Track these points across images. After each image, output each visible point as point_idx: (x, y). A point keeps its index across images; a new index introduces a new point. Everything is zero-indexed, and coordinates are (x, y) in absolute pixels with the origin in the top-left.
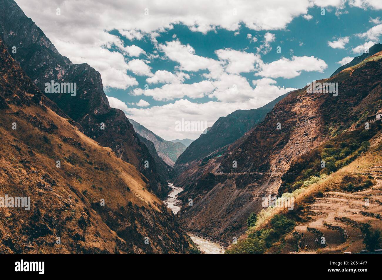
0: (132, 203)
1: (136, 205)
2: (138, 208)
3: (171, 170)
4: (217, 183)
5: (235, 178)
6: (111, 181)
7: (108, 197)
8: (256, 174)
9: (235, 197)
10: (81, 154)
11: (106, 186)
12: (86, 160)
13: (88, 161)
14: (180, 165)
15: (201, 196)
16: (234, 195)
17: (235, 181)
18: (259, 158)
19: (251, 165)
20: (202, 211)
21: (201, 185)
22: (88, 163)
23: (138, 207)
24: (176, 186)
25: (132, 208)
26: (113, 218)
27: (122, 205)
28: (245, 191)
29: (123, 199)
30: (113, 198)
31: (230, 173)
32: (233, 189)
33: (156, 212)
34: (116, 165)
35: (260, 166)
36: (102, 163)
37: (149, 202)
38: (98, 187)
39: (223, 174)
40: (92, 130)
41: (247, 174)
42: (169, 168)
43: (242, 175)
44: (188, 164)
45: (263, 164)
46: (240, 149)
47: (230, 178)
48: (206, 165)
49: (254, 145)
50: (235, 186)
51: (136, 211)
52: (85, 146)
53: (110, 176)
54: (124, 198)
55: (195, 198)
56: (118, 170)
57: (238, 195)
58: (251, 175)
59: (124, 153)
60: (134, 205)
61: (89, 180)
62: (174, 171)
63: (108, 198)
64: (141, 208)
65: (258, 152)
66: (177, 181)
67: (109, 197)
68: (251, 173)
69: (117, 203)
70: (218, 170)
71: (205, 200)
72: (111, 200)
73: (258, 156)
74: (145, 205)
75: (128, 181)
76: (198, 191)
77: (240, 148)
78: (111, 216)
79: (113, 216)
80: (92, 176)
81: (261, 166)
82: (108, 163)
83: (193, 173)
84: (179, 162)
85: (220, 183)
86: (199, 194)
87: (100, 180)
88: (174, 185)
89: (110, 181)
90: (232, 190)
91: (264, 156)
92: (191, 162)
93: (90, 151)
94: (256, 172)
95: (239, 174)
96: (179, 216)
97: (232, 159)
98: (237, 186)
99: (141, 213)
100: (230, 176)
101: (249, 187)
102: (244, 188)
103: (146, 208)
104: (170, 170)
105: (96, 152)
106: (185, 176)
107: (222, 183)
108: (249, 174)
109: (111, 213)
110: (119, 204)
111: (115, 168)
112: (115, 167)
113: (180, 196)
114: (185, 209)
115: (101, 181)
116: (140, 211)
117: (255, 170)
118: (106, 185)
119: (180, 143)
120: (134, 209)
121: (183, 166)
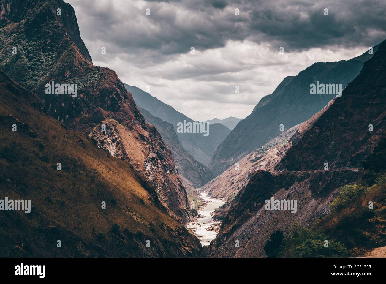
0: (118, 227)
1: (126, 230)
2: (130, 236)
3: (204, 171)
4: (278, 190)
5: (309, 179)
6: (82, 190)
7: (75, 217)
8: (346, 171)
9: (311, 212)
10: (30, 144)
11: (72, 198)
12: (38, 154)
13: (41, 154)
14: (219, 161)
15: (250, 212)
16: (307, 209)
17: (308, 186)
18: (350, 143)
19: (337, 154)
20: (253, 239)
21: (250, 193)
22: (41, 158)
23: (131, 233)
24: (213, 198)
25: (120, 236)
26: (85, 254)
27: (100, 232)
28: (327, 202)
29: (104, 220)
30: (85, 219)
31: (301, 170)
32: (306, 199)
33: (163, 242)
34: (93, 162)
35: (353, 156)
36: (67, 158)
37: (151, 224)
38: (57, 201)
39: (288, 173)
40: (63, 105)
41: (331, 172)
42: (201, 167)
43: (321, 173)
44: (232, 160)
45: (358, 152)
46: (316, 128)
47: (301, 179)
48: (262, 159)
49: (342, 120)
50: (310, 193)
51: (127, 240)
52: (36, 130)
53: (81, 181)
54: (105, 217)
55: (240, 215)
56: (96, 170)
57: (315, 209)
58: (338, 173)
59: (118, 143)
60: (123, 230)
61: (40, 188)
62: (210, 172)
63: (74, 220)
64: (136, 235)
65: (348, 131)
66: (214, 188)
67: (77, 218)
68: (337, 170)
69: (92, 227)
70: (279, 167)
71: (258, 219)
72: (80, 223)
73: (349, 139)
74: (144, 230)
75: (115, 188)
76: (246, 204)
77: (317, 126)
78: (81, 251)
79: (85, 252)
80: (47, 181)
81: (355, 156)
82: (79, 158)
83: (241, 174)
84: (218, 156)
85: (284, 189)
86: (247, 209)
87: (62, 188)
88: (209, 194)
89: (80, 189)
90: (304, 201)
91: (361, 139)
92: (238, 155)
93: (45, 138)
94: (347, 168)
95: (316, 172)
96: (214, 248)
97: (303, 145)
98: (314, 193)
99: (136, 243)
100: (300, 176)
101: (334, 194)
102: (326, 196)
103: (145, 234)
104: (202, 170)
105: (56, 140)
106: (227, 179)
107: (286, 189)
108: (335, 171)
109: (81, 247)
110: (96, 229)
111: (91, 167)
112: (91, 165)
113: (218, 214)
114: (224, 236)
115: (63, 191)
116: (135, 240)
117: (344, 164)
118: (73, 196)
119: (220, 125)
120: (122, 238)
121: (224, 164)
